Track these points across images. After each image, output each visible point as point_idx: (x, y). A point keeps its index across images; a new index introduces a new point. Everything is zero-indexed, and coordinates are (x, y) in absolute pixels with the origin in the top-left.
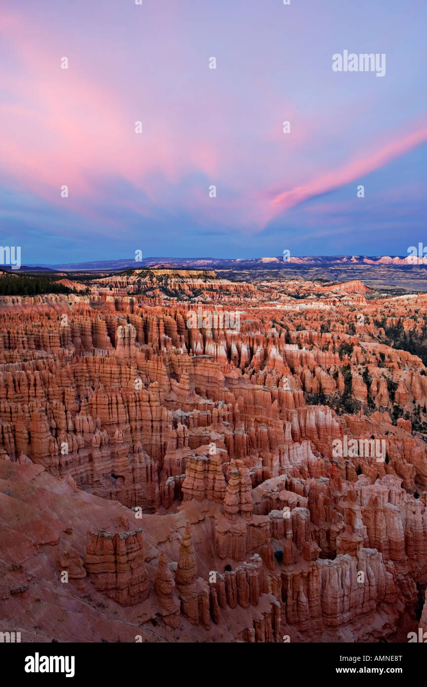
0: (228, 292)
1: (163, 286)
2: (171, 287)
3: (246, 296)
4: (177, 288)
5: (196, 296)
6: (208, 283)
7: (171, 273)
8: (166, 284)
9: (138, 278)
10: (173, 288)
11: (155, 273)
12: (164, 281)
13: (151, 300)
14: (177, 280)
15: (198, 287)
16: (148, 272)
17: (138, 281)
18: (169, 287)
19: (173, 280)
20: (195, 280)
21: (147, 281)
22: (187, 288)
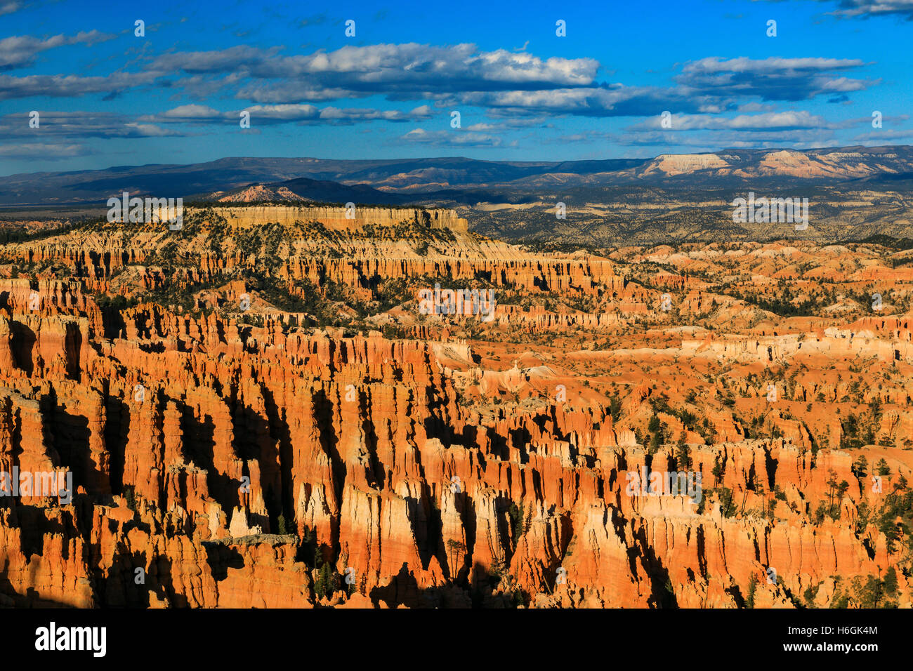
0: (508, 292)
1: (262, 267)
2: (290, 272)
3: (580, 305)
4: (314, 277)
5: (385, 307)
6: (433, 257)
7: (292, 221)
8: (274, 262)
9: (164, 238)
10: (297, 275)
11: (231, 222)
12: (263, 249)
13: (187, 323)
14: (312, 244)
15: (396, 274)
16: (204, 214)
17: (164, 250)
18: (282, 273)
19: (300, 245)
20: (384, 245)
21: (198, 250)
22: (350, 276)
